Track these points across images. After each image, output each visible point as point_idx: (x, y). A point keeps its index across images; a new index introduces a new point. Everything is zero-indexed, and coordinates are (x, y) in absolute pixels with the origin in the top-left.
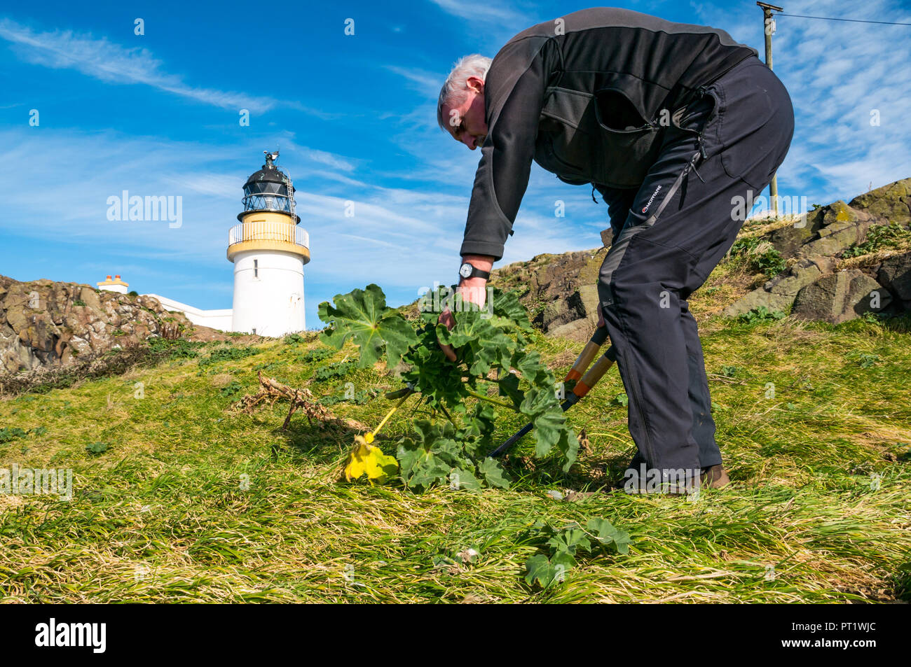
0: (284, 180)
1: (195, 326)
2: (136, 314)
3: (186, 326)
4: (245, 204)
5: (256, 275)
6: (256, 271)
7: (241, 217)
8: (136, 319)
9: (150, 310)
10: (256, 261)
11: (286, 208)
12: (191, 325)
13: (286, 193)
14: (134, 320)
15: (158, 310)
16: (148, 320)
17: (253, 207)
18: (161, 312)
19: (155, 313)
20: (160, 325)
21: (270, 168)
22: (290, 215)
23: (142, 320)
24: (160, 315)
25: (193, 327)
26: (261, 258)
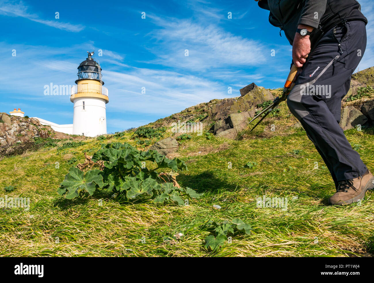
0: (97, 65)
1: (56, 132)
2: (28, 126)
3: (51, 132)
4: (79, 76)
5: (84, 109)
6: (84, 107)
7: (77, 82)
8: (28, 129)
9: (34, 125)
10: (84, 102)
11: (97, 78)
12: (54, 131)
13: (98, 71)
14: (27, 129)
15: (38, 124)
16: (34, 129)
17: (82, 77)
18: (39, 125)
19: (37, 126)
20: (39, 132)
21: (90, 59)
22: (99, 81)
23: (31, 129)
24: (39, 127)
25: (55, 133)
26: (86, 100)
